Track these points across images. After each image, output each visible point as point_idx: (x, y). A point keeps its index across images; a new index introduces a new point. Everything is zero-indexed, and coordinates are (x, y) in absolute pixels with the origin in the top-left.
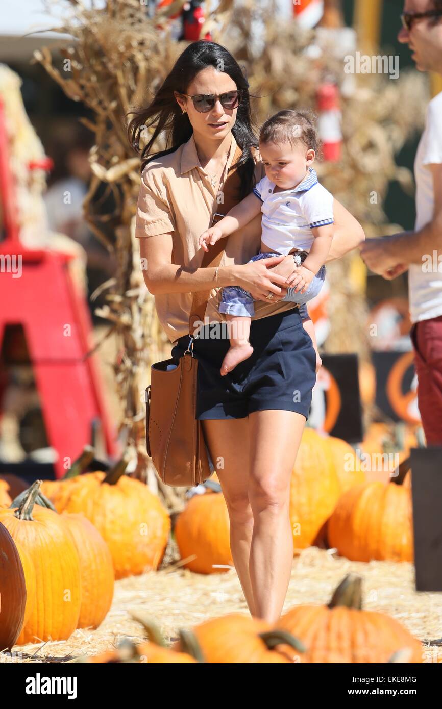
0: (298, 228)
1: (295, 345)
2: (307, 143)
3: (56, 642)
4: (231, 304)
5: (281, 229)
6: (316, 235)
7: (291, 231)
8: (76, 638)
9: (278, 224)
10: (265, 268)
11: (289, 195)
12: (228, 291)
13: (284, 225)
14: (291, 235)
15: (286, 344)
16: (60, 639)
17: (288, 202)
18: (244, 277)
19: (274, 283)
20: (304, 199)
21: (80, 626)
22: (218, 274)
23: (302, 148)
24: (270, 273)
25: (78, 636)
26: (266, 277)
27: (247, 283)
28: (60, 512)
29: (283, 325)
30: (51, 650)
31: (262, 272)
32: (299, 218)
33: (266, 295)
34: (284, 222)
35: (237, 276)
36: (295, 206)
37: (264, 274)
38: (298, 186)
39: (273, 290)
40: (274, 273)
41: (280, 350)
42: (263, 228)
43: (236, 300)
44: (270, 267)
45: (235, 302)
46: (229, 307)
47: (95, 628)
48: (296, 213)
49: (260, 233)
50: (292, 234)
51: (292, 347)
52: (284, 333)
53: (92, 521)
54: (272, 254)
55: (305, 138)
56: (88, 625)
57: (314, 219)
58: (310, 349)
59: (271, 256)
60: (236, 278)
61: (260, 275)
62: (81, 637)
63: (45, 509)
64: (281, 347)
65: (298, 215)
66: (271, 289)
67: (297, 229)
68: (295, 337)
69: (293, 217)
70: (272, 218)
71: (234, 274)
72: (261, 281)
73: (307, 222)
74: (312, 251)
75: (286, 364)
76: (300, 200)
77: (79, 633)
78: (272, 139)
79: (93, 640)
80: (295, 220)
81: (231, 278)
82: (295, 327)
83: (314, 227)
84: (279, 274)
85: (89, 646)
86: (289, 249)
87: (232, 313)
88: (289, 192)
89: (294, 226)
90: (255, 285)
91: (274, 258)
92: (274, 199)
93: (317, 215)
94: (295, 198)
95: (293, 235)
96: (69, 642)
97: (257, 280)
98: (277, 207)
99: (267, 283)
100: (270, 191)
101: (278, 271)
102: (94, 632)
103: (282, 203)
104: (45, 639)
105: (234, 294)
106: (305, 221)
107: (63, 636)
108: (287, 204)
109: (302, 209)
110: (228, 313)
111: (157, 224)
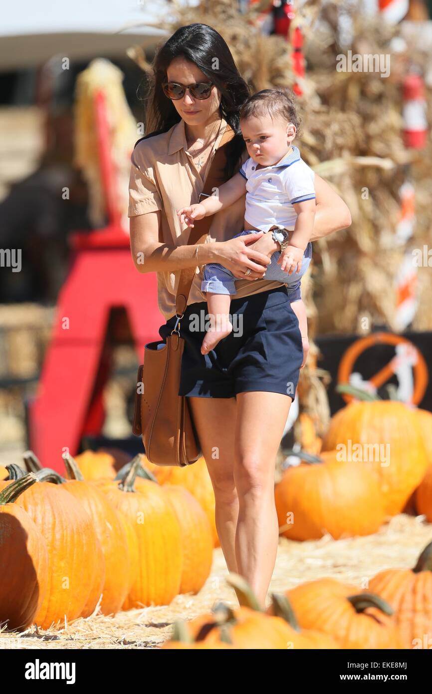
0: (281, 205)
1: (279, 323)
2: (287, 118)
3: (158, 608)
4: (209, 282)
5: (262, 205)
6: (299, 211)
7: (271, 207)
8: (177, 604)
9: (260, 201)
10: (243, 245)
11: (270, 172)
12: (208, 269)
13: (266, 202)
14: (272, 212)
15: (270, 322)
16: (162, 604)
17: (270, 179)
18: (222, 254)
19: (252, 260)
20: (285, 174)
21: (181, 592)
22: (199, 251)
23: (283, 122)
24: (248, 250)
25: (180, 601)
26: (243, 253)
27: (226, 260)
28: (161, 484)
29: (268, 303)
30: (154, 615)
31: (240, 248)
32: (281, 194)
33: (244, 272)
34: (266, 199)
35: (216, 252)
36: (277, 182)
37: (241, 251)
38: (280, 162)
39: (251, 266)
40: (252, 249)
41: (264, 329)
42: (247, 206)
43: (215, 277)
44: (248, 244)
45: (214, 280)
46: (208, 284)
47: (196, 592)
48: (278, 189)
49: (244, 210)
50: (273, 210)
51: (275, 326)
52: (268, 312)
53: (192, 492)
54: (252, 232)
55: (286, 113)
56: (189, 591)
57: (296, 194)
58: (294, 329)
59: (251, 233)
60: (214, 254)
61: (238, 252)
62: (183, 603)
63: (147, 482)
64: (264, 325)
65: (280, 191)
66: (249, 265)
67: (278, 206)
68: (278, 316)
69: (275, 194)
70: (256, 195)
71: (214, 251)
72: (238, 257)
73: (289, 199)
74: (297, 228)
75: (269, 344)
76: (282, 175)
77: (180, 598)
78: (253, 113)
79: (193, 605)
80: (277, 196)
81: (211, 255)
82: (280, 306)
83: (296, 202)
84: (257, 251)
85: (190, 611)
86: (270, 226)
87: (211, 291)
88: (270, 168)
89: (276, 203)
90: (233, 261)
91: (254, 235)
92: (256, 175)
93: (299, 191)
94: (276, 175)
95: (274, 212)
96: (172, 607)
97: (235, 257)
98: (259, 184)
99: (245, 259)
100: (253, 168)
101: (256, 248)
102: (195, 597)
103: (264, 180)
104: (148, 605)
105: (213, 271)
106: (287, 198)
107: (165, 601)
108: (269, 180)
109: (284, 184)
110: (207, 291)
111: (144, 203)
